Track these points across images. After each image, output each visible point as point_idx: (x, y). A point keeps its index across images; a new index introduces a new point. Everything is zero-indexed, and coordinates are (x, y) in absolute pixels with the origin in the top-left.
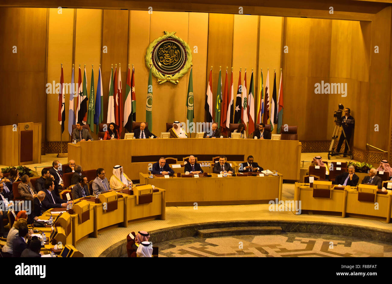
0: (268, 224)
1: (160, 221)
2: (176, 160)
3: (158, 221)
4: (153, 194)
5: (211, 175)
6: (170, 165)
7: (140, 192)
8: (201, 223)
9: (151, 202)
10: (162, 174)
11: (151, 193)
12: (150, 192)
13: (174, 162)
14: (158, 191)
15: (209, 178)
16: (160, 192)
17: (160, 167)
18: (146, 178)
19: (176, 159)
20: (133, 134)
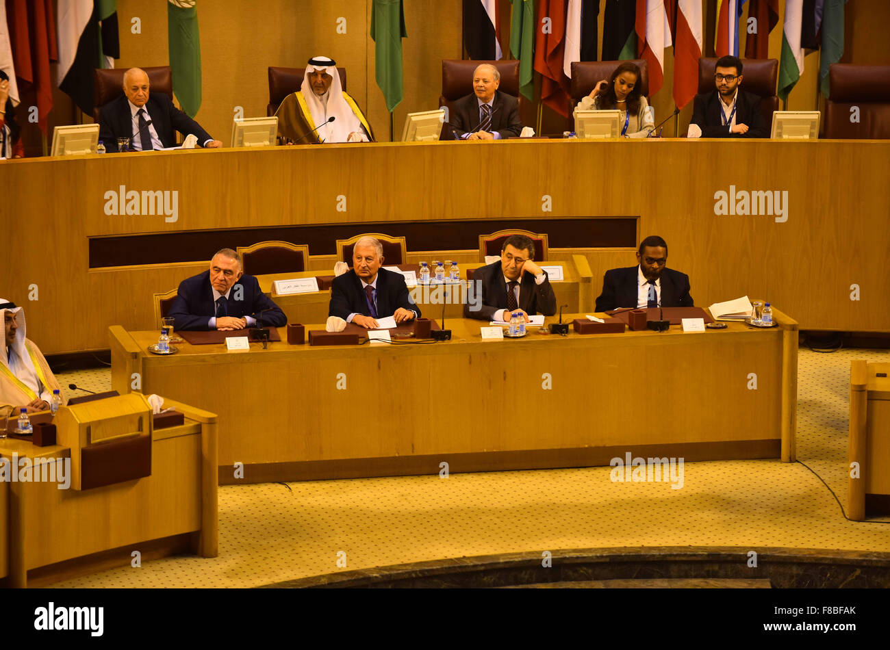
0: (707, 568)
1: (191, 561)
2: (300, 255)
3: (181, 561)
4: (154, 438)
5: (449, 333)
6: (264, 283)
7: (88, 429)
8: (385, 568)
9: (147, 472)
10: (215, 329)
11: (145, 432)
12: (140, 429)
13: (293, 265)
14: (177, 419)
15: (440, 343)
16: (188, 425)
17: (217, 296)
18: (135, 355)
19: (304, 249)
20: (94, 128)
